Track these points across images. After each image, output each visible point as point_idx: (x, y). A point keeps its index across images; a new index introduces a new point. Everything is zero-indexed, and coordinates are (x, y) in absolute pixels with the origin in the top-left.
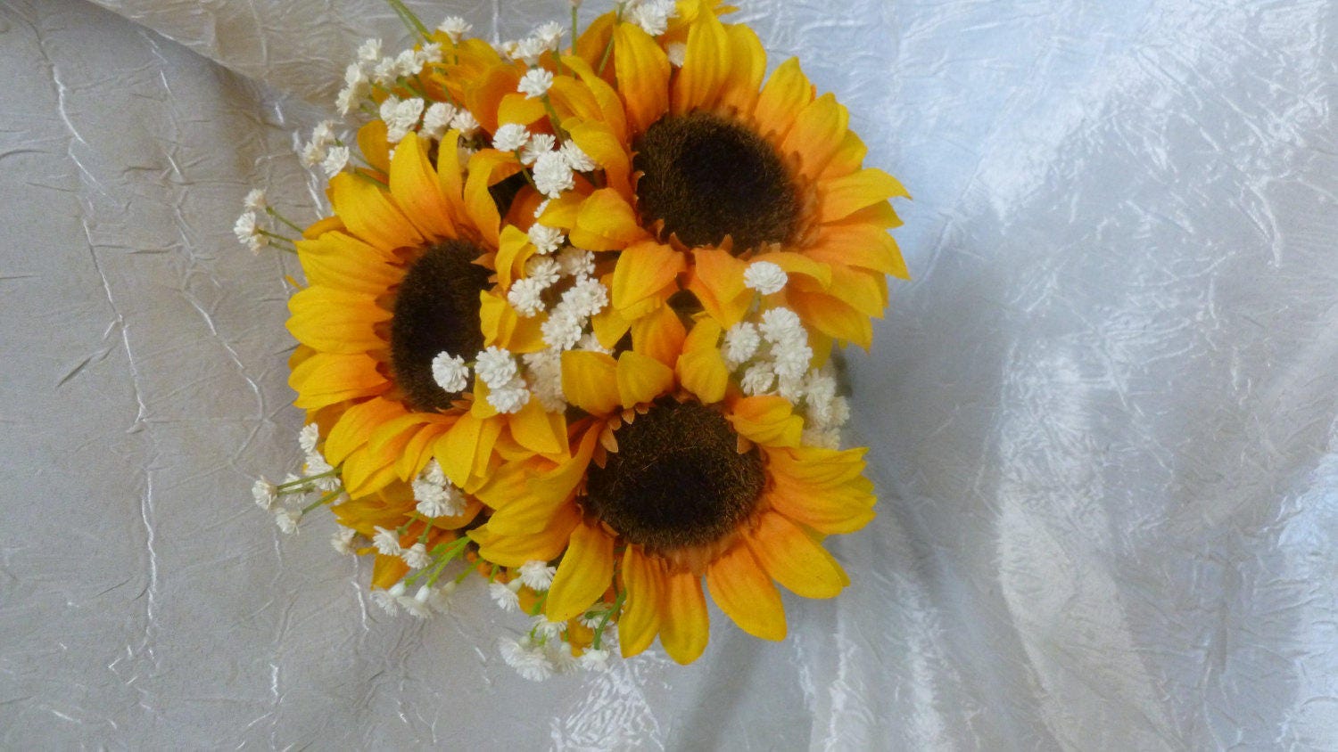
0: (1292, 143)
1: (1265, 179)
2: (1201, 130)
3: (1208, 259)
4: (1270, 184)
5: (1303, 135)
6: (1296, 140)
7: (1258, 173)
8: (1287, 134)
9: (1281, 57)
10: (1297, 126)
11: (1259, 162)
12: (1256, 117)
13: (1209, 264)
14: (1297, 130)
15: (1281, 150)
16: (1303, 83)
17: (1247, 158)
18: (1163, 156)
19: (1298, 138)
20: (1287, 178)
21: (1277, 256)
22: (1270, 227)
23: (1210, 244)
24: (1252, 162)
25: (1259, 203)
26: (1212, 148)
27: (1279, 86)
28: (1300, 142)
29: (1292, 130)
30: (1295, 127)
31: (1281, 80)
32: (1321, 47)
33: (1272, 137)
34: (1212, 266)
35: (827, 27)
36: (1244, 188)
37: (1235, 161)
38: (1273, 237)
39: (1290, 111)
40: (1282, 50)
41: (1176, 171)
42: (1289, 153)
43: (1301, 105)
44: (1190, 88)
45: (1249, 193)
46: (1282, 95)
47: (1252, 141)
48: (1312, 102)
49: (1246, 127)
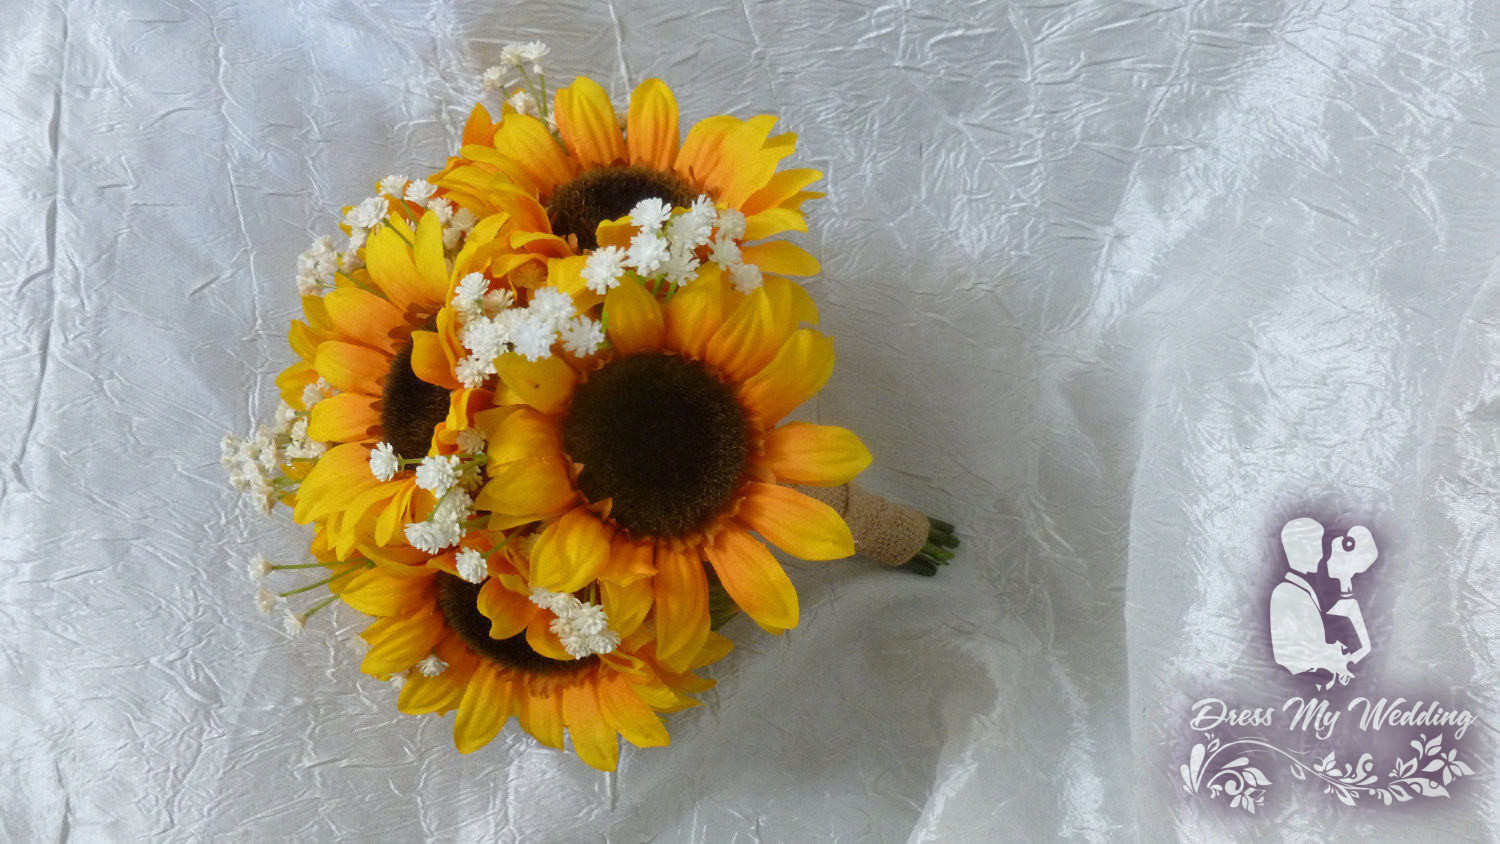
0: (1450, 119)
1: (1426, 160)
2: (1358, 114)
3: (1373, 250)
4: (1431, 165)
5: (1459, 108)
6: (1453, 115)
7: (1417, 153)
8: (1444, 110)
9: (1430, 30)
10: (1454, 101)
11: (1418, 143)
12: (1410, 96)
13: (1375, 255)
14: (1454, 105)
15: (1440, 128)
16: (1456, 54)
17: (1406, 140)
18: (1324, 147)
19: (1456, 112)
20: (1449, 156)
21: (1442, 240)
22: (1433, 210)
23: (1375, 234)
24: (1411, 142)
25: (1421, 185)
26: (1371, 134)
27: (1431, 60)
28: (1458, 117)
29: (1450, 105)
30: (1451, 102)
31: (1433, 54)
32: (1470, 14)
33: (1430, 115)
34: (1378, 258)
35: (957, 38)
36: (1404, 171)
37: (1394, 144)
38: (1435, 220)
39: (1445, 86)
40: (1429, 22)
41: (1338, 161)
42: (1448, 129)
43: (1456, 77)
44: (1342, 72)
45: (1410, 176)
46: (1436, 70)
47: (1409, 121)
48: (1467, 74)
49: (1403, 108)
